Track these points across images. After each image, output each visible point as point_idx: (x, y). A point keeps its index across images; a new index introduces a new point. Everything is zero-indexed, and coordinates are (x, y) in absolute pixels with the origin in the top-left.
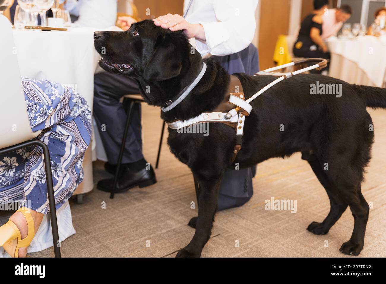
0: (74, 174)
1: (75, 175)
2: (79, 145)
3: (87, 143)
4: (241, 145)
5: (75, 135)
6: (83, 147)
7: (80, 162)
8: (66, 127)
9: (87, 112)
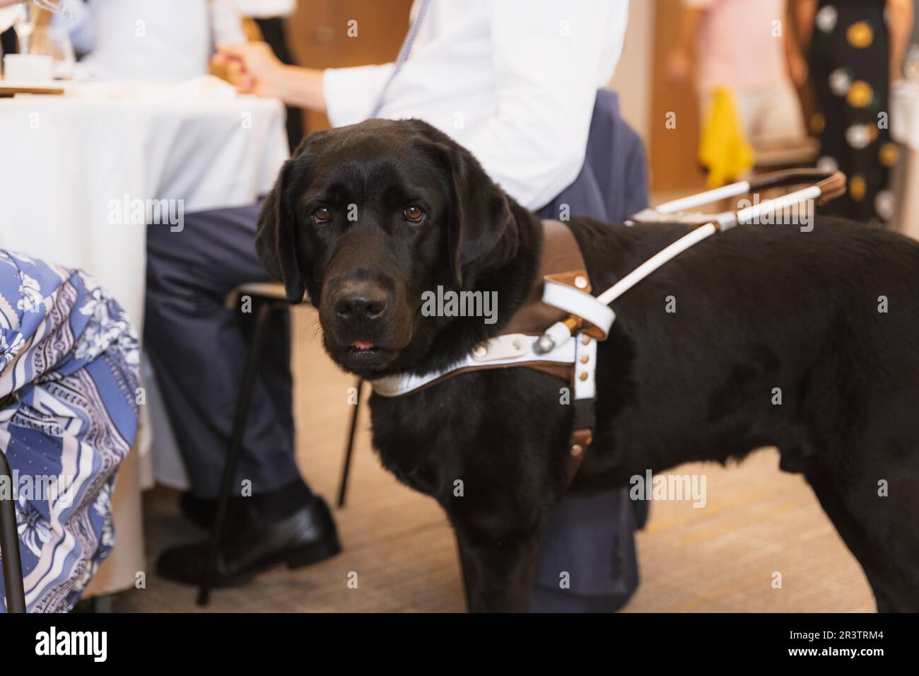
0: (86, 535)
1: (89, 536)
2: (103, 444)
3: (128, 438)
4: (590, 428)
5: (89, 416)
6: (114, 451)
7: (103, 497)
8: (62, 392)
9: (125, 342)
